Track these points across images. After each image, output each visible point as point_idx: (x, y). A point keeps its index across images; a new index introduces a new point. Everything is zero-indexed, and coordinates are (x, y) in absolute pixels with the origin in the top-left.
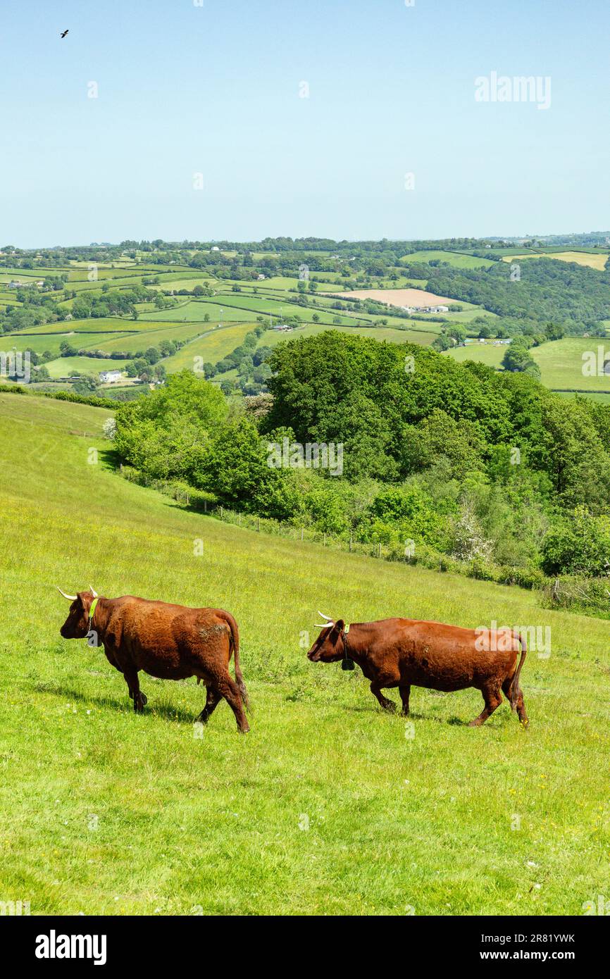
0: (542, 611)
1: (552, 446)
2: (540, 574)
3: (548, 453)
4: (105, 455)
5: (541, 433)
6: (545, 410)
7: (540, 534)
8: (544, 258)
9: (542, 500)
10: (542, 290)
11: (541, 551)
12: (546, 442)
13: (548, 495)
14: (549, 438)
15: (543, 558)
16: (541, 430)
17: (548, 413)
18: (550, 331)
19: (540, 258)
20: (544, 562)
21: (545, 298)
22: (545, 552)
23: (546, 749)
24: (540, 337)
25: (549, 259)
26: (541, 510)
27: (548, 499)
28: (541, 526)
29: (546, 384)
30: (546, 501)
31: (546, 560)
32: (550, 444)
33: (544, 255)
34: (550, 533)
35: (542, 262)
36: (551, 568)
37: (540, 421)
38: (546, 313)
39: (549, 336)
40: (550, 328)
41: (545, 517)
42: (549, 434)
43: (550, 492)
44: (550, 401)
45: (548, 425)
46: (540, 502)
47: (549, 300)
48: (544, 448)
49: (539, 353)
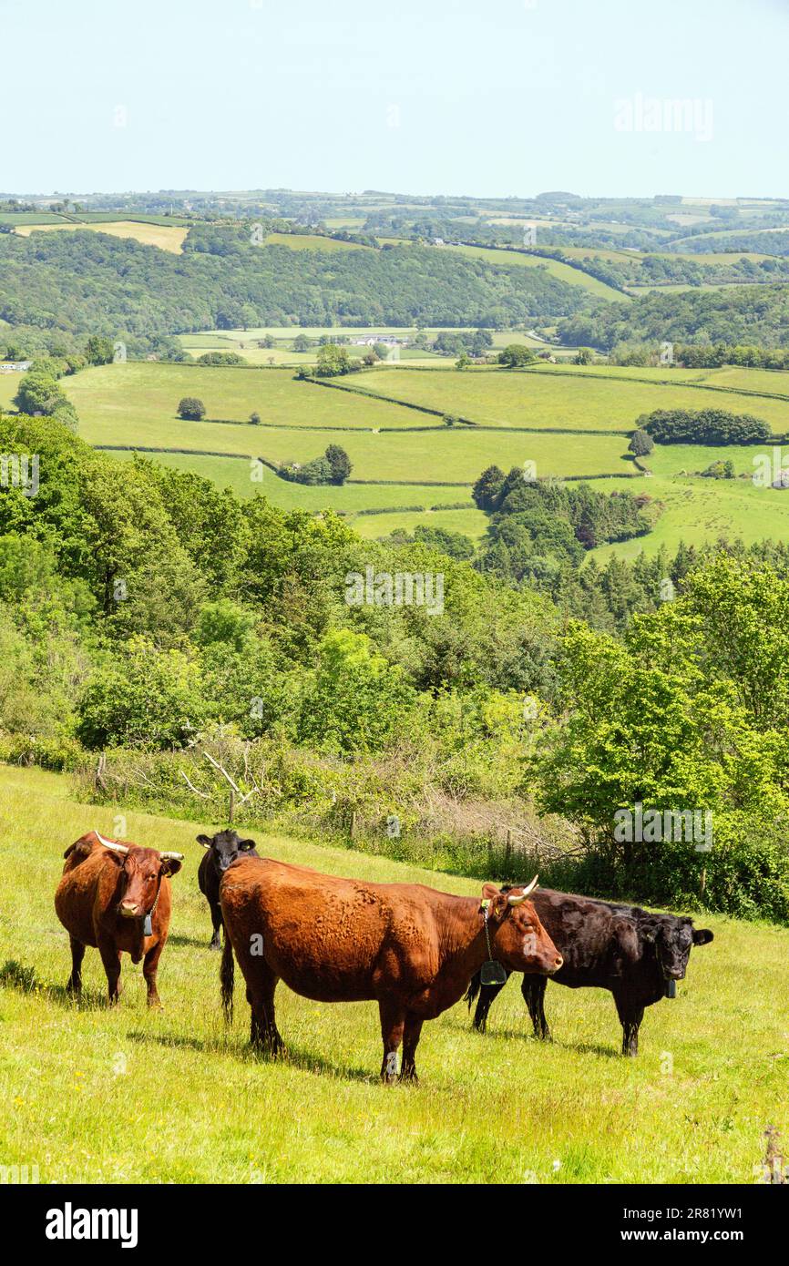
0: (77, 806)
1: (95, 538)
2: (75, 746)
3: (89, 550)
5: (79, 518)
6: (84, 480)
7: (76, 682)
8: (86, 232)
9: (80, 626)
10: (80, 282)
11: (77, 708)
12: (86, 531)
13: (89, 618)
14: (91, 524)
15: (80, 721)
16: (79, 512)
17: (90, 484)
18: (93, 351)
19: (77, 230)
20: (82, 727)
21: (86, 296)
22: (83, 710)
23: (77, 1031)
24: (77, 359)
25: (92, 232)
26: (77, 643)
27: (89, 624)
28: (77, 669)
29: (87, 437)
30: (85, 628)
31: (84, 724)
32: (93, 535)
33: (83, 226)
34: (91, 680)
35: (78, 238)
36: (93, 737)
37: (76, 497)
38: (86, 321)
39: (91, 358)
40: (92, 346)
41: (83, 653)
42: (91, 519)
43: (92, 612)
44: (93, 465)
45: (89, 503)
46: (76, 630)
47: (91, 299)
48: (83, 541)
49: (76, 385)
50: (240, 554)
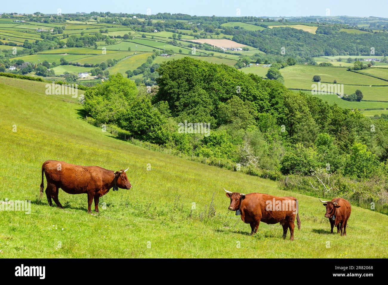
0: (280, 191)
1: (288, 114)
2: (280, 173)
3: (286, 118)
4: (79, 112)
5: (283, 109)
6: (285, 98)
7: (281, 155)
8: (288, 27)
9: (283, 140)
10: (286, 42)
11: (281, 163)
12: (285, 112)
13: (285, 137)
14: (287, 111)
15: (282, 166)
16: (283, 107)
17: (287, 99)
18: (289, 61)
19: (286, 27)
20: (282, 168)
21: (288, 46)
22: (282, 164)
23: (276, 253)
24: (284, 64)
25: (290, 28)
26: (281, 144)
27: (285, 139)
28: (281, 152)
29: (287, 86)
30: (284, 140)
31: (283, 167)
32: (287, 114)
33: (288, 26)
34: (285, 155)
35: (287, 29)
36: (285, 171)
37: (283, 103)
38: (287, 53)
39: (288, 64)
40: (289, 60)
41: (283, 147)
42: (287, 109)
43: (286, 136)
44: (288, 94)
45: (286, 105)
46: (281, 141)
47: (289, 47)
48: (284, 115)
49: (284, 71)
50: (329, 120)
